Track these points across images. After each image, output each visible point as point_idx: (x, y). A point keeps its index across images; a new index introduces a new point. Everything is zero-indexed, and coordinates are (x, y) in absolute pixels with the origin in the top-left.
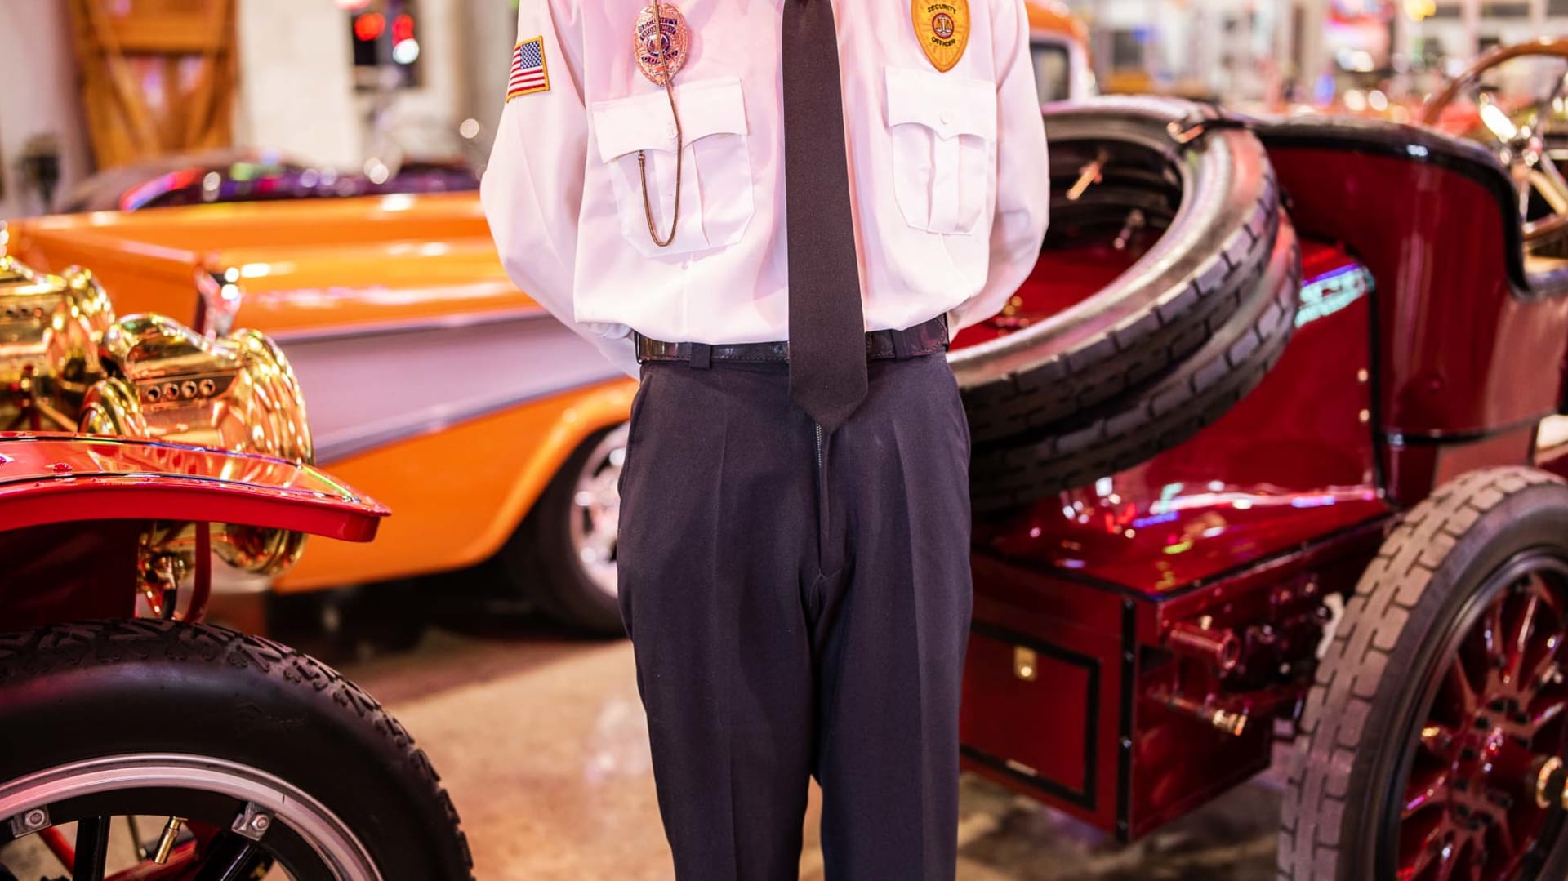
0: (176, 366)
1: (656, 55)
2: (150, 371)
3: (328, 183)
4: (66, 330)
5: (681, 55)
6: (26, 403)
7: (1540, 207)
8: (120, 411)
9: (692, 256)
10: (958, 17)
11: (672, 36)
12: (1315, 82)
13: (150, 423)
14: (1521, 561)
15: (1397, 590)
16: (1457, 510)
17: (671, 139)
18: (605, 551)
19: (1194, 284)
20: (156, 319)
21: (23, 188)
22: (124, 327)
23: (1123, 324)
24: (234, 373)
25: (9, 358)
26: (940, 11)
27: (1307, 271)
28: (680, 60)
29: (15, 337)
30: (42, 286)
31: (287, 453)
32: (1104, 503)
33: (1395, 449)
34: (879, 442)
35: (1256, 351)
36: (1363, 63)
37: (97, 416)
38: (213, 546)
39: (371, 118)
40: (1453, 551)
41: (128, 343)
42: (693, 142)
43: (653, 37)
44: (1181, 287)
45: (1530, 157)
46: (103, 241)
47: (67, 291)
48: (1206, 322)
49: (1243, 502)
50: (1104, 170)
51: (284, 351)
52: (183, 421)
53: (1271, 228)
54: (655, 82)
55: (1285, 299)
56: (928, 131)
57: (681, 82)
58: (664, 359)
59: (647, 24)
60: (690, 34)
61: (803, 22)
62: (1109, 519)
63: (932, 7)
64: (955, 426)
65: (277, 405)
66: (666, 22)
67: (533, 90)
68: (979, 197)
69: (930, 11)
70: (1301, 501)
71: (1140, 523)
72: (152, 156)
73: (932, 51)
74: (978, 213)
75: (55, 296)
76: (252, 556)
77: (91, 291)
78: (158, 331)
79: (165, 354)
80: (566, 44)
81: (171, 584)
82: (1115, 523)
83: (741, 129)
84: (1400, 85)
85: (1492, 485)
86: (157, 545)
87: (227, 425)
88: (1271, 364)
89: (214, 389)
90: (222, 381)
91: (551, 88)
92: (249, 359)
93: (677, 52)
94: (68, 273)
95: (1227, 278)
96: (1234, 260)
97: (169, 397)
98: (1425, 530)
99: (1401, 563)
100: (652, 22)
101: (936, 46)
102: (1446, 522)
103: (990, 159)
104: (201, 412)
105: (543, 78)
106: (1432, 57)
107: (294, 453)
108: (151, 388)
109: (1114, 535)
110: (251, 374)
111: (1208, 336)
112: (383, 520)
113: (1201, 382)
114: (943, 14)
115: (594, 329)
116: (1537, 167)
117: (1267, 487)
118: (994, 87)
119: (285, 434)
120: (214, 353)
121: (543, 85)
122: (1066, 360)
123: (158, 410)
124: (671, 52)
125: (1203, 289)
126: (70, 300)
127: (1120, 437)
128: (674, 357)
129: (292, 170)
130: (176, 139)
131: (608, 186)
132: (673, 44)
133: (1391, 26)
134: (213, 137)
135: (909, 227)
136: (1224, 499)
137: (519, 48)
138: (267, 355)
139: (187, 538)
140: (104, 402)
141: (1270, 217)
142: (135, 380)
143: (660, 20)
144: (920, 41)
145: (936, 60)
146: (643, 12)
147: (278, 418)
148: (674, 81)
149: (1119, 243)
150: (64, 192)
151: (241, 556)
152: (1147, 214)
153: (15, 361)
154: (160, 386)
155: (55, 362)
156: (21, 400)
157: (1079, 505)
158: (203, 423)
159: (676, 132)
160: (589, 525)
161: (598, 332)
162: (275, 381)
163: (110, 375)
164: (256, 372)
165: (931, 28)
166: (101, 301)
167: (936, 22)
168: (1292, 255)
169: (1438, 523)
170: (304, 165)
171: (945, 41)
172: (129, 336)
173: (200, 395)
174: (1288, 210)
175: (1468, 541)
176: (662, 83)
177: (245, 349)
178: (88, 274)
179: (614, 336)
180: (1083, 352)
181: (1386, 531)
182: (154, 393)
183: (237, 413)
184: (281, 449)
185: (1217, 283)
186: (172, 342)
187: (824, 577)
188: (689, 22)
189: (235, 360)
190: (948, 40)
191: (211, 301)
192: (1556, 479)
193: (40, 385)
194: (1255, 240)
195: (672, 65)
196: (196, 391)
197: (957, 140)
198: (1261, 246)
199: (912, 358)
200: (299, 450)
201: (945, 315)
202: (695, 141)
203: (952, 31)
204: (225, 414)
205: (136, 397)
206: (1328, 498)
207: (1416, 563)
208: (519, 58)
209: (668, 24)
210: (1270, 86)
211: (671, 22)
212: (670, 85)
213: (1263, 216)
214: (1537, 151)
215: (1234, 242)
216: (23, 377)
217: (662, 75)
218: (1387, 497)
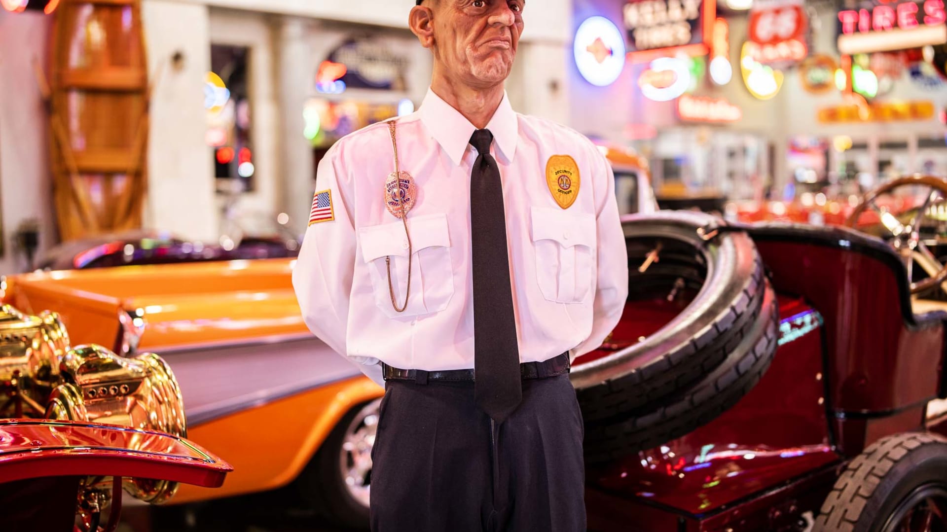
0: (106, 377)
1: (396, 201)
2: (90, 380)
3: (198, 250)
4: (40, 349)
5: (411, 201)
6: (14, 393)
7: (920, 273)
8: (71, 403)
9: (417, 318)
10: (573, 178)
11: (406, 190)
12: (783, 187)
13: (89, 411)
14: (920, 491)
15: (846, 511)
16: (880, 460)
17: (406, 250)
18: (360, 479)
19: (715, 326)
20: (95, 347)
21: (16, 251)
22: (77, 353)
23: (673, 351)
24: (141, 380)
25: (5, 366)
26: (562, 174)
27: (783, 313)
28: (411, 204)
29: (9, 353)
30: (27, 324)
31: (170, 427)
32: (665, 457)
33: (841, 421)
34: (529, 429)
35: (754, 365)
36: (811, 177)
37: (57, 406)
38: (123, 486)
39: (224, 211)
40: (879, 486)
41: (78, 363)
42: (418, 251)
43: (395, 190)
44: (708, 328)
45: (912, 244)
46: (62, 289)
47: (43, 325)
48: (724, 348)
49: (749, 455)
50: (659, 255)
51: (171, 367)
52: (109, 410)
53: (760, 291)
54: (396, 216)
55: (770, 334)
56: (556, 243)
57: (411, 216)
58: (399, 378)
59: (392, 183)
60: (416, 189)
61: (483, 181)
62: (669, 467)
63: (558, 172)
64: (574, 418)
65: (166, 399)
66: (403, 181)
67: (325, 220)
68: (587, 281)
69: (556, 174)
70: (786, 453)
71: (689, 469)
72: (94, 233)
73: (558, 198)
74: (586, 291)
75: (34, 329)
76: (147, 492)
77: (56, 326)
78: (97, 356)
79: (100, 369)
80: (344, 194)
81: (97, 510)
82: (672, 469)
83: (447, 243)
84: (833, 190)
85: (900, 444)
86: (90, 486)
87: (135, 411)
88: (764, 372)
89: (128, 390)
90: (133, 385)
91: (335, 219)
92: (150, 372)
93: (409, 199)
94: (43, 314)
95: (735, 322)
96: (739, 311)
97: (101, 395)
98: (861, 473)
99: (847, 494)
100: (395, 182)
101: (560, 195)
102: (873, 468)
103: (593, 258)
104: (120, 404)
105: (330, 213)
106: (852, 173)
107: (175, 429)
108: (91, 390)
109: (672, 476)
110: (151, 380)
111: (725, 357)
112: (228, 474)
113: (722, 384)
114: (564, 176)
115: (358, 360)
116: (917, 249)
117: (763, 446)
118: (595, 217)
119: (170, 416)
120: (130, 369)
121: (330, 217)
122: (640, 372)
123: (94, 403)
124: (405, 199)
125: (721, 329)
126: (43, 331)
127: (673, 418)
128: (406, 377)
129: (177, 243)
130: (108, 223)
131: (368, 276)
132: (407, 194)
133: (827, 153)
134: (130, 223)
135: (546, 300)
136: (738, 453)
137: (317, 195)
138: (161, 369)
139: (108, 482)
140: (62, 397)
141: (760, 286)
142: (82, 385)
143: (400, 180)
144: (551, 191)
145: (560, 202)
146: (389, 176)
147: (166, 407)
148: (407, 216)
149: (670, 298)
150: (40, 254)
151: (141, 492)
152: (687, 280)
153: (9, 369)
154: (96, 388)
155: (33, 368)
156: (11, 392)
157: (650, 459)
158: (121, 410)
159: (408, 246)
160: (351, 463)
161: (360, 361)
162: (165, 384)
163: (66, 381)
164: (154, 379)
165: (557, 184)
166: (61, 332)
167: (560, 179)
168: (773, 306)
169: (869, 468)
170: (184, 241)
171: (565, 191)
172: (79, 358)
173: (120, 394)
174: (771, 280)
175: (887, 480)
176: (400, 217)
177: (148, 365)
178: (55, 315)
179: (369, 363)
180: (651, 367)
181: (838, 472)
182: (92, 393)
183: (141, 404)
184: (167, 426)
185: (729, 325)
186: (105, 362)
187: (495, 511)
188: (416, 181)
189: (142, 372)
190: (567, 191)
191: (127, 328)
192: (939, 439)
193: (23, 382)
194: (751, 299)
195: (407, 206)
196: (117, 391)
197: (573, 248)
198: (755, 302)
199: (548, 378)
200: (178, 427)
201: (568, 352)
202: (420, 250)
203: (570, 185)
204: (134, 404)
205: (81, 395)
206: (800, 452)
207: (856, 494)
208: (316, 201)
209: (404, 183)
210: (757, 190)
211: (406, 182)
212: (405, 219)
213: (755, 284)
214: (916, 240)
215: (738, 300)
216: (13, 377)
217: (400, 212)
218: (836, 450)
